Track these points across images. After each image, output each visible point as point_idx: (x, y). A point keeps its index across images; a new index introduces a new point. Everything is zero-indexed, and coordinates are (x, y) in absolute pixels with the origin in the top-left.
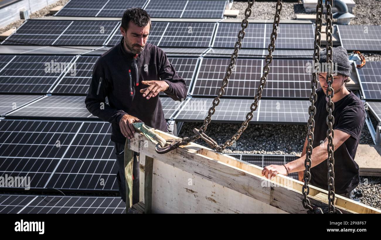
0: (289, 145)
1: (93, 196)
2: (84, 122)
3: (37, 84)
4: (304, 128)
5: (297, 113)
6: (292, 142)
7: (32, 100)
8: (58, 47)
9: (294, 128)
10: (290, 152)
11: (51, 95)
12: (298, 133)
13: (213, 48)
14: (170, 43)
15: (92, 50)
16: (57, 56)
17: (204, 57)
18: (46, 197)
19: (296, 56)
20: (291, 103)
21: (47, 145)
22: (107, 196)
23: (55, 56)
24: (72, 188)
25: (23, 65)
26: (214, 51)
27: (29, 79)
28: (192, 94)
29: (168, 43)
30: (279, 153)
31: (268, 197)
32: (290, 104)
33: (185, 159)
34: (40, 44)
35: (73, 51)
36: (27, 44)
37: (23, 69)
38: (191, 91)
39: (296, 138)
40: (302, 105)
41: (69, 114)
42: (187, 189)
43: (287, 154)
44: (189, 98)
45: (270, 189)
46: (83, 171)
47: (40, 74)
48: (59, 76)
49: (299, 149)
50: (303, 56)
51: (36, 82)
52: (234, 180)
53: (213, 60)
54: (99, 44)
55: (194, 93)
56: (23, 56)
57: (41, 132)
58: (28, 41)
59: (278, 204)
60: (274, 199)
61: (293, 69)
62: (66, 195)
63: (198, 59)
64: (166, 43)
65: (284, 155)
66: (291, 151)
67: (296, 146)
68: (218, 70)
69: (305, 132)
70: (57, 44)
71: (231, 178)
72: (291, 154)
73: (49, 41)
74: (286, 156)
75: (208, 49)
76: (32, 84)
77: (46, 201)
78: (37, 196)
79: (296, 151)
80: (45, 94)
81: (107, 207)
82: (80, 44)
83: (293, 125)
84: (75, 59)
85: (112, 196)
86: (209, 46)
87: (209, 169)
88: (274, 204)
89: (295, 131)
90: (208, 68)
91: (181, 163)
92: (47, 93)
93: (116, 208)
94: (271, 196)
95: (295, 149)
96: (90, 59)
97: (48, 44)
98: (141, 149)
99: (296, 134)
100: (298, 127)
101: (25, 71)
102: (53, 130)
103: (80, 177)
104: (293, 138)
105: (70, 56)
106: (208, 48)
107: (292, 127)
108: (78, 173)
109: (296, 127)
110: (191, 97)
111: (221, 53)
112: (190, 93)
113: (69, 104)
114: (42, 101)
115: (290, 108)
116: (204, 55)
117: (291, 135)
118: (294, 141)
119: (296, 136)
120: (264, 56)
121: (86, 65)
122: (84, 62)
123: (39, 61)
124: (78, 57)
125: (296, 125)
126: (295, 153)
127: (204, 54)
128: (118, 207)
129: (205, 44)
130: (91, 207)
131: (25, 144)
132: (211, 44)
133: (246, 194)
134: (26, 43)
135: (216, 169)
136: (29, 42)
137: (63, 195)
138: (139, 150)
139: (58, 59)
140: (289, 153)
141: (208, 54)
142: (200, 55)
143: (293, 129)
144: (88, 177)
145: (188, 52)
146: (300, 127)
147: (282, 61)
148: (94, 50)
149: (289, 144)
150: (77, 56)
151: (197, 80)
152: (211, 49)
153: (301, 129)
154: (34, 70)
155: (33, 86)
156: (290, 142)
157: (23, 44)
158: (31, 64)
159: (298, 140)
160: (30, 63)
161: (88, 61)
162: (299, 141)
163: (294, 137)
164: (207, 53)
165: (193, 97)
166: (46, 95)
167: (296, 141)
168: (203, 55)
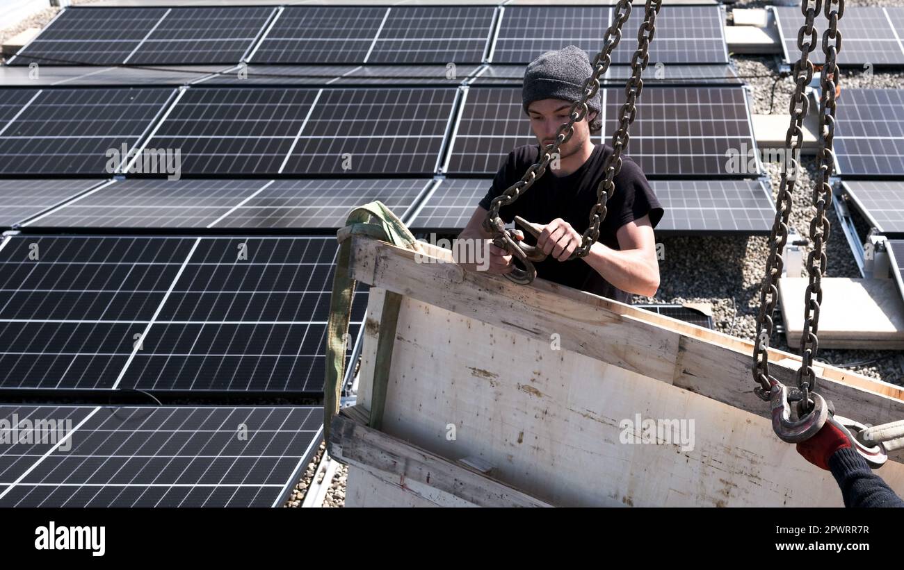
0: (668, 282)
1: (224, 404)
2: (199, 239)
3: (91, 154)
4: (701, 244)
5: (686, 208)
6: (674, 276)
7: (81, 190)
8: (137, 68)
9: (678, 245)
10: (671, 299)
11: (124, 177)
12: (689, 255)
13: (492, 64)
14: (394, 54)
15: (214, 73)
16: (136, 90)
17: (471, 86)
18: (119, 408)
19: (681, 79)
20: (670, 188)
21: (118, 291)
22: (257, 404)
23: (131, 89)
24: (175, 387)
25: (58, 110)
26: (494, 72)
27: (74, 142)
28: (445, 170)
29: (388, 56)
30: (646, 301)
31: (670, 369)
32: (669, 190)
33: (482, 293)
34: (95, 63)
35: (172, 77)
36: (66, 63)
37: (60, 121)
38: (442, 164)
39: (685, 266)
40: (696, 190)
41: (164, 220)
42: (474, 369)
43: (664, 302)
44: (440, 181)
45: (678, 350)
46: (201, 348)
47: (98, 130)
48: (140, 134)
49: (690, 292)
50: (696, 79)
51: (88, 150)
52: (593, 334)
53: (492, 92)
54: (231, 61)
55: (449, 168)
56: (58, 90)
57: (103, 263)
58: (69, 55)
59: (692, 381)
60: (685, 372)
61: (676, 111)
62: (165, 403)
63: (458, 90)
64: (383, 55)
65: (656, 304)
66: (674, 295)
67: (685, 284)
68: (503, 114)
69: (703, 253)
70: (135, 62)
71: (588, 331)
72: (673, 303)
73: (116, 55)
74: (662, 306)
75: (479, 67)
76: (79, 154)
77: (119, 418)
78: (98, 408)
79: (684, 295)
80: (111, 176)
81: (257, 429)
82: (188, 62)
83: (676, 237)
84: (177, 94)
85: (268, 404)
86: (483, 61)
87: (537, 313)
88: (682, 382)
89: (681, 251)
90: (481, 109)
91: (472, 302)
92: (116, 175)
93: (278, 431)
94: (678, 364)
95: (681, 290)
96: (210, 95)
97: (115, 62)
98: (378, 276)
99: (684, 257)
100: (687, 241)
101: (63, 124)
102: (131, 258)
103: (194, 362)
104: (677, 265)
105: (164, 89)
106: (480, 64)
107: (675, 242)
108: (189, 355)
109: (683, 241)
110: (444, 177)
111: (511, 76)
112: (440, 169)
113: (167, 197)
114: (106, 192)
115: (670, 199)
116: (471, 82)
117: (671, 260)
118: (680, 274)
119: (683, 262)
120: (608, 80)
121: (201, 108)
122: (197, 102)
123: (94, 101)
124: (183, 90)
125: (683, 237)
126: (682, 300)
127: (470, 78)
128: (282, 429)
129: (474, 57)
130: (221, 429)
131: (68, 291)
132: (488, 56)
133: (619, 364)
134: (64, 61)
135: (554, 313)
136: (70, 59)
137: (157, 404)
138: (374, 280)
139: (137, 97)
140: (668, 300)
141: (479, 78)
142: (462, 82)
143: (676, 247)
144: (213, 362)
145: (434, 76)
146: (693, 241)
147: (649, 92)
148: (221, 73)
149: (669, 279)
150: (181, 87)
151: (457, 139)
152: (487, 67)
153: (696, 246)
154: (84, 123)
155: (82, 158)
156: (671, 276)
157: (57, 63)
158: (75, 109)
159: (688, 271)
160: (75, 107)
161: (207, 100)
162: (692, 272)
163: (680, 263)
164: (478, 75)
165: (447, 178)
166: (112, 178)
167: (683, 272)
168: (469, 80)
